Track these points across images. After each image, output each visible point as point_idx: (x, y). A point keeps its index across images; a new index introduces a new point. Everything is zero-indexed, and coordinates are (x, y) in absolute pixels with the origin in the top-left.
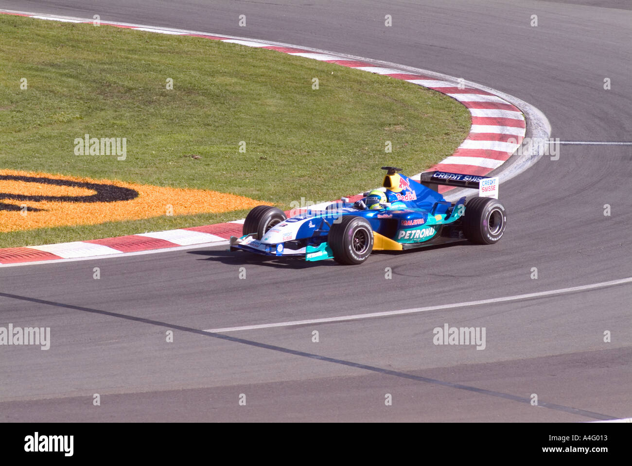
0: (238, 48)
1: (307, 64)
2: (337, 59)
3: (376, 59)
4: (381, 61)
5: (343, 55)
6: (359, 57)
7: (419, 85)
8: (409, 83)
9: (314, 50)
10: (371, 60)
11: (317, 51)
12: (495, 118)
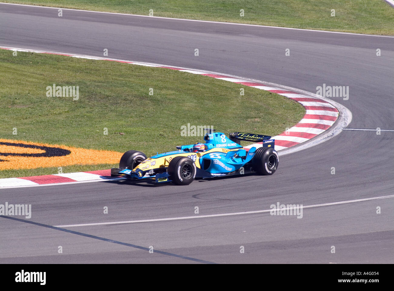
0: (186, 75)
1: (223, 83)
2: (244, 82)
3: (268, 82)
4: (271, 83)
5: (250, 79)
6: (259, 81)
7: (285, 96)
8: (279, 95)
9: (234, 76)
10: (266, 82)
11: (235, 77)
12: (319, 115)
